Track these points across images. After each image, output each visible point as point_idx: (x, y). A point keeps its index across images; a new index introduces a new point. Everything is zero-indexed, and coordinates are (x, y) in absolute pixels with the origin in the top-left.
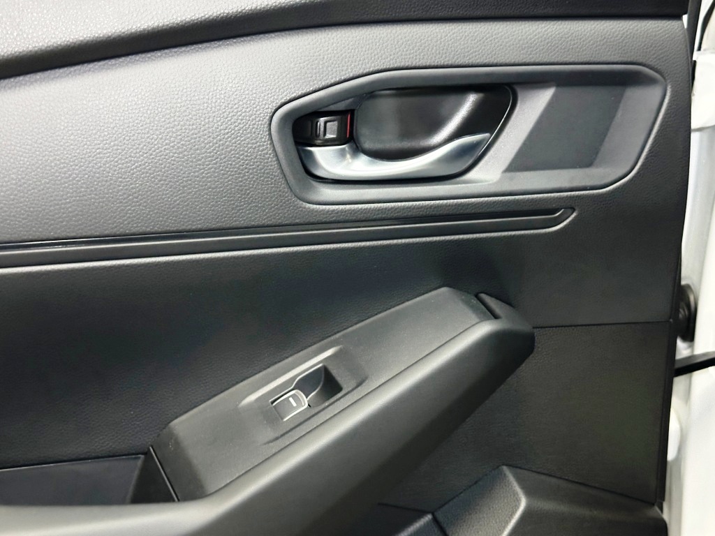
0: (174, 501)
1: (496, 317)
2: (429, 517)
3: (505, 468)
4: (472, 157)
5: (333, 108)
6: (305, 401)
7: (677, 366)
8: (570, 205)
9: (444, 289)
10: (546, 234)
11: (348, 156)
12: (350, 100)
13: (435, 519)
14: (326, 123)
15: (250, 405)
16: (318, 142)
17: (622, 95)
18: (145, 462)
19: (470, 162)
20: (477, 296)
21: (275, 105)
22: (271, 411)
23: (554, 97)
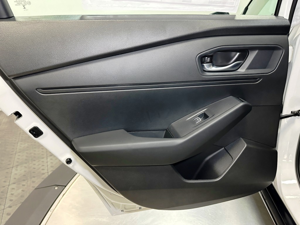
0: (173, 138)
1: (243, 102)
2: (223, 148)
3: (241, 138)
4: (238, 66)
5: (209, 55)
6: (201, 120)
7: (281, 117)
8: (260, 77)
9: (231, 96)
10: (254, 84)
11: (211, 66)
12: (213, 53)
13: (225, 149)
14: (207, 58)
15: (188, 120)
16: (205, 63)
17: (273, 52)
18: (166, 132)
19: (238, 67)
20: (238, 98)
21: (197, 54)
22: (193, 121)
23: (258, 52)
